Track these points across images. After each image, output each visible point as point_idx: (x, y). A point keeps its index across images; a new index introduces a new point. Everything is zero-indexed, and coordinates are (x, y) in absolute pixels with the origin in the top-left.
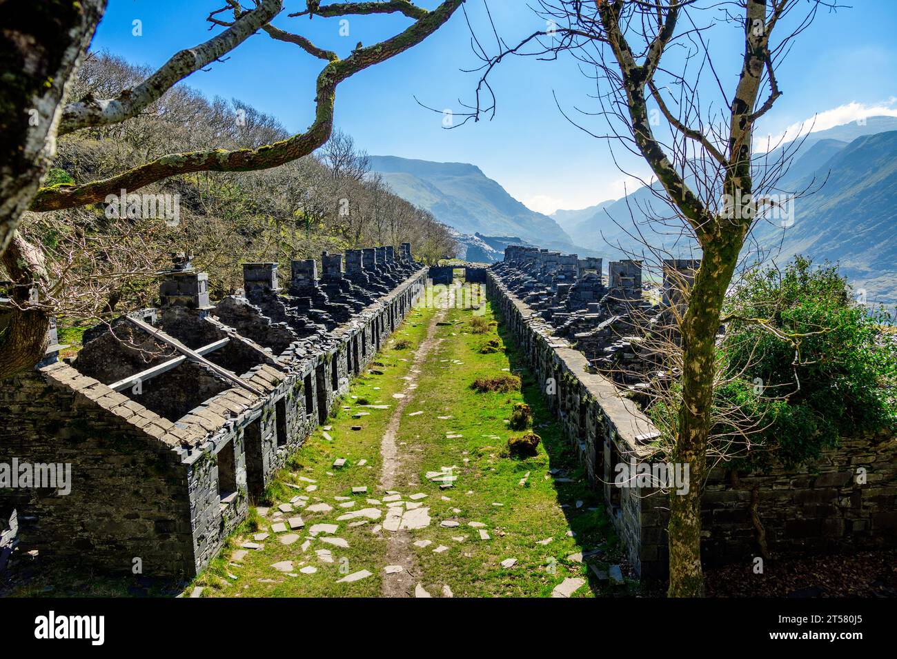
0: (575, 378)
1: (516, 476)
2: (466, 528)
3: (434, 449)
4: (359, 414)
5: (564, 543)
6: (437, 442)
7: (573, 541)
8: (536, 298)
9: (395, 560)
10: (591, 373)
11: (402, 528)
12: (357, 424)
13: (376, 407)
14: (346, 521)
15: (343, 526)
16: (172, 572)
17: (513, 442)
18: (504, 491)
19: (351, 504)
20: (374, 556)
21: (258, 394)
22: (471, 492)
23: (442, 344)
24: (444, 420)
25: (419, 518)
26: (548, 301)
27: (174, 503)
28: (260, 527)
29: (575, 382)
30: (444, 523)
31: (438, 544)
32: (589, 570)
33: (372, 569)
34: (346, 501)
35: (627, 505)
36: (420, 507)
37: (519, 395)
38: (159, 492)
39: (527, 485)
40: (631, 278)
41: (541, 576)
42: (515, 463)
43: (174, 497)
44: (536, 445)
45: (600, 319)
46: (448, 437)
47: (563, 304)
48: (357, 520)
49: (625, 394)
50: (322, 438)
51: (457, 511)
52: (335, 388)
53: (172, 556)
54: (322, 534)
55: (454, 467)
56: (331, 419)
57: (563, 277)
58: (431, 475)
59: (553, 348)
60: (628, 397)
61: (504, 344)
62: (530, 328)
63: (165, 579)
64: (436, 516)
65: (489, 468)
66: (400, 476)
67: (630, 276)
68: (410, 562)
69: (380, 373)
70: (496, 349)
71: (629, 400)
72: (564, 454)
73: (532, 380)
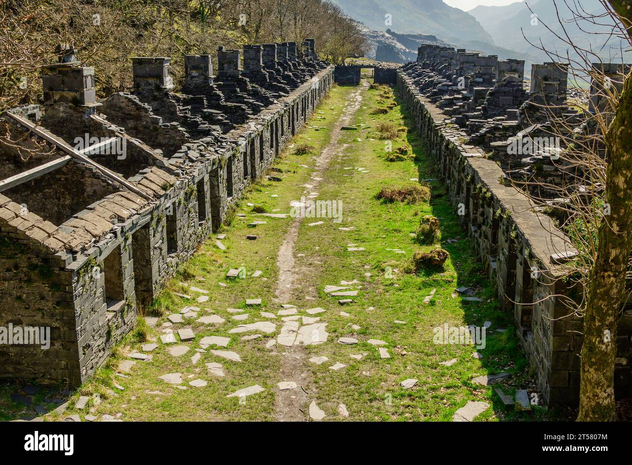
0: (488, 190)
1: (421, 293)
2: (365, 345)
3: (334, 262)
4: (255, 223)
5: (469, 364)
6: (338, 254)
7: (479, 363)
8: (450, 103)
9: (289, 376)
10: (506, 186)
11: (297, 343)
12: (253, 233)
13: (273, 215)
14: (238, 335)
15: (235, 338)
16: (57, 380)
17: (418, 257)
18: (407, 309)
19: (245, 317)
20: (267, 371)
21: (147, 199)
22: (371, 308)
23: (346, 149)
24: (345, 232)
25: (316, 334)
26: (463, 106)
27: (58, 310)
28: (148, 338)
29: (488, 195)
30: (341, 339)
31: (335, 361)
32: (495, 394)
33: (265, 384)
34: (239, 314)
35: (538, 327)
36: (316, 322)
37: (427, 207)
38: (43, 298)
39: (432, 303)
40: (556, 83)
41: (442, 399)
42: (420, 279)
43: (58, 303)
44: (443, 261)
45: (519, 128)
46: (349, 249)
47: (479, 110)
48: (249, 333)
49: (543, 209)
50: (215, 246)
51: (356, 327)
52: (230, 194)
53: (57, 364)
54: (213, 347)
55: (355, 281)
56: (226, 228)
57: (481, 80)
58: (330, 289)
59: (466, 158)
60: (545, 213)
61: (414, 152)
62: (442, 136)
63: (49, 387)
64: (334, 332)
65: (392, 284)
66: (297, 289)
67: (554, 80)
68: (305, 379)
69: (279, 180)
70: (405, 157)
71: (546, 216)
72: (473, 272)
73: (442, 191)
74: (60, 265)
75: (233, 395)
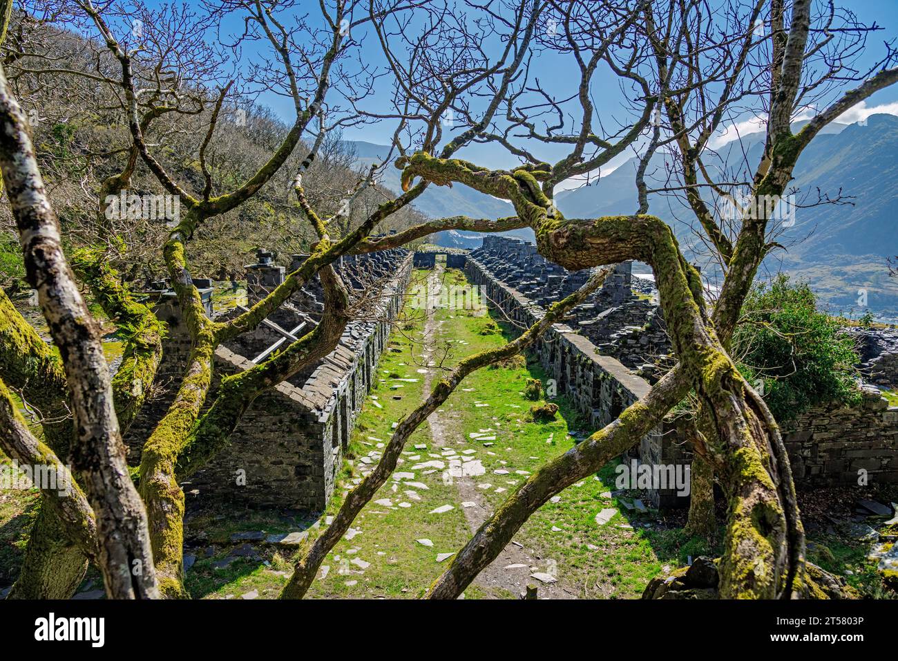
0: (588, 359)
1: (542, 436)
2: (515, 475)
3: (468, 415)
4: (396, 386)
5: (594, 485)
6: (469, 409)
7: (601, 484)
8: (528, 288)
9: (468, 498)
10: (601, 355)
11: (464, 475)
12: (397, 394)
13: (407, 380)
14: (420, 470)
15: (418, 472)
16: (307, 505)
17: (535, 410)
18: (536, 448)
19: (418, 457)
20: (450, 495)
21: (344, 369)
22: (509, 449)
23: (443, 325)
24: (468, 392)
25: (476, 468)
26: (540, 291)
27: (311, 452)
28: (354, 474)
29: (590, 362)
30: (496, 471)
31: (497, 486)
32: (619, 503)
33: (453, 504)
34: (413, 455)
35: (647, 455)
36: (473, 460)
37: (525, 371)
38: (300, 444)
39: (553, 443)
40: (623, 275)
41: (582, 508)
42: (539, 426)
43: (311, 448)
44: (555, 412)
45: (597, 311)
46: (477, 405)
47: (556, 294)
48: (427, 469)
49: (636, 372)
50: (373, 405)
51: (503, 462)
52: (373, 365)
53: (308, 493)
54: (404, 479)
55: (490, 429)
56: (374, 391)
57: (552, 269)
58: (473, 435)
59: (560, 333)
60: (638, 375)
61: (500, 327)
62: (530, 315)
63: (300, 510)
64: (489, 465)
65: (519, 431)
66: (447, 436)
67: (622, 273)
68: (479, 499)
69: (399, 351)
70: (494, 331)
71: (639, 377)
72: (578, 420)
73: (534, 359)
74: (315, 419)
75: (434, 512)
